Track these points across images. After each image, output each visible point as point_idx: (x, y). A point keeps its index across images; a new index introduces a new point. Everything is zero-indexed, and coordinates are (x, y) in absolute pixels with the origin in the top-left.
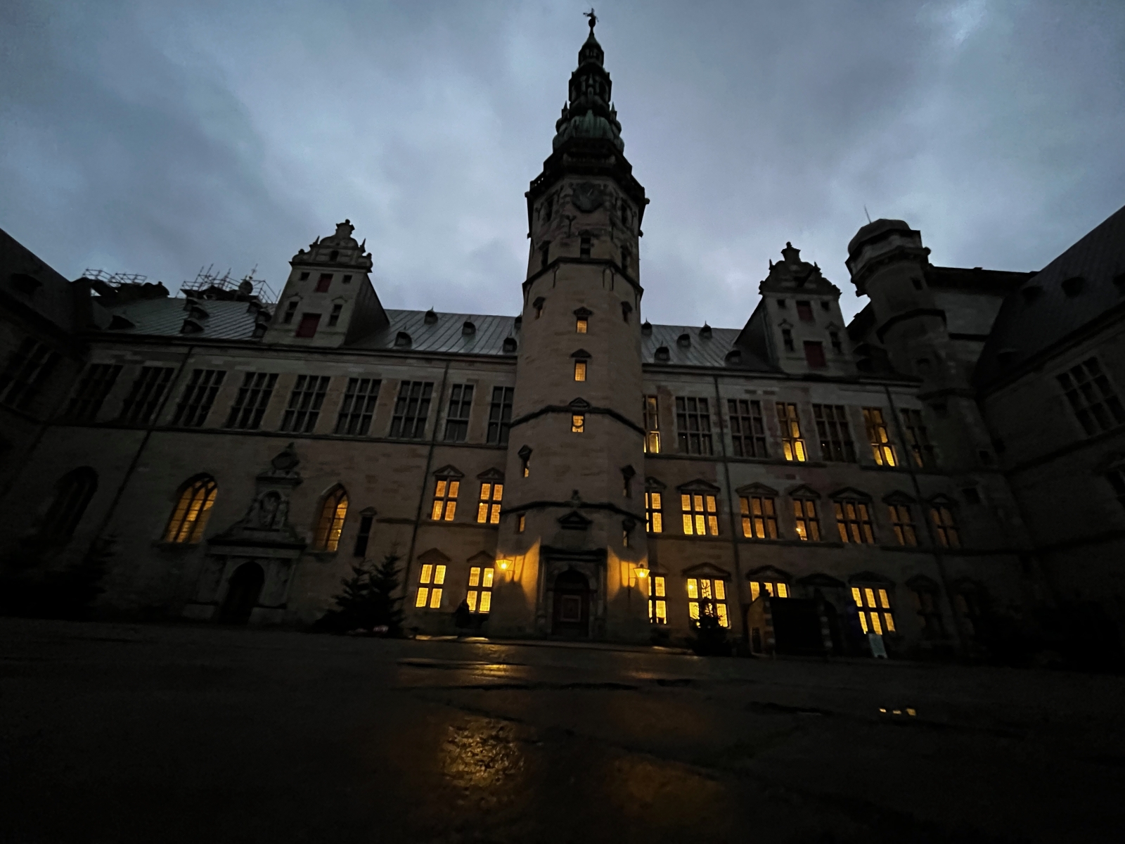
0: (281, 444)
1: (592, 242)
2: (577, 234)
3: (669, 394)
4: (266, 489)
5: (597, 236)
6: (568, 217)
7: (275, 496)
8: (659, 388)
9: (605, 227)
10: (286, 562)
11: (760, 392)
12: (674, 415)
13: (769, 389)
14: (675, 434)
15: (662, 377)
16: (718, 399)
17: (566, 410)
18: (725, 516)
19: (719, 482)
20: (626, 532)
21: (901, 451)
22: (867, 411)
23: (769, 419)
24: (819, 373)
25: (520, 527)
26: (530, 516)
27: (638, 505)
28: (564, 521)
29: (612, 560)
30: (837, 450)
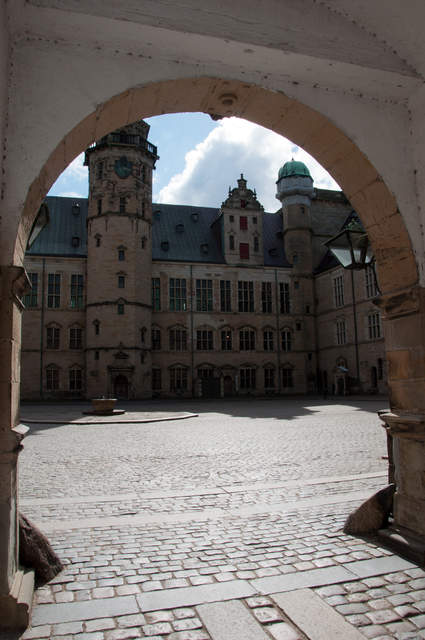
1: (126, 201)
2: (118, 195)
3: (166, 277)
6: (112, 182)
8: (161, 273)
9: (133, 190)
11: (213, 275)
12: (168, 289)
13: (218, 273)
14: (168, 300)
15: (164, 266)
16: (192, 280)
17: (115, 303)
18: (189, 341)
19: (189, 326)
20: (143, 358)
21: (275, 305)
22: (264, 284)
23: (216, 290)
24: (245, 262)
25: (97, 357)
26: (101, 353)
27: (148, 344)
28: (117, 356)
29: (136, 371)
30: (246, 306)
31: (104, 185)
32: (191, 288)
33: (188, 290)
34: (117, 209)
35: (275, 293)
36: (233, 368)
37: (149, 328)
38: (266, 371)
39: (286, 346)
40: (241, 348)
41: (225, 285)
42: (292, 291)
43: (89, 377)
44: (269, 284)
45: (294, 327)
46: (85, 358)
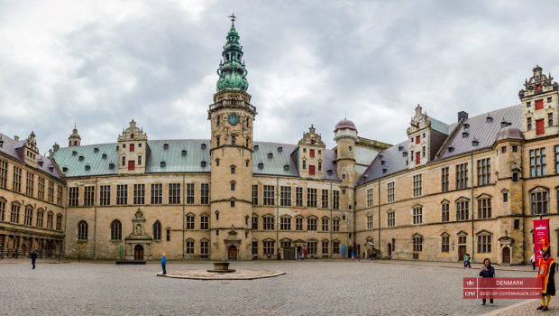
0: (136, 209)
1: (236, 138)
2: (230, 135)
3: (261, 184)
4: (136, 224)
5: (238, 136)
6: (227, 128)
7: (139, 225)
8: (258, 182)
9: (240, 131)
10: (148, 244)
11: (291, 184)
12: (263, 192)
13: (295, 183)
14: (262, 199)
15: (260, 178)
16: (277, 186)
17: (229, 201)
18: (275, 225)
19: (275, 214)
20: (246, 234)
21: (330, 204)
22: (323, 191)
23: (293, 193)
24: (312, 177)
25: (217, 234)
26: (220, 231)
27: (250, 226)
28: (230, 233)
29: (242, 242)
30: (312, 203)
31: (221, 129)
32: (277, 191)
33: (275, 193)
34: (230, 143)
35: (330, 197)
36: (303, 242)
37: (250, 216)
38: (323, 244)
39: (336, 229)
40: (308, 229)
41: (299, 190)
42: (341, 196)
43: (212, 246)
44: (327, 191)
45: (341, 218)
46: (210, 235)
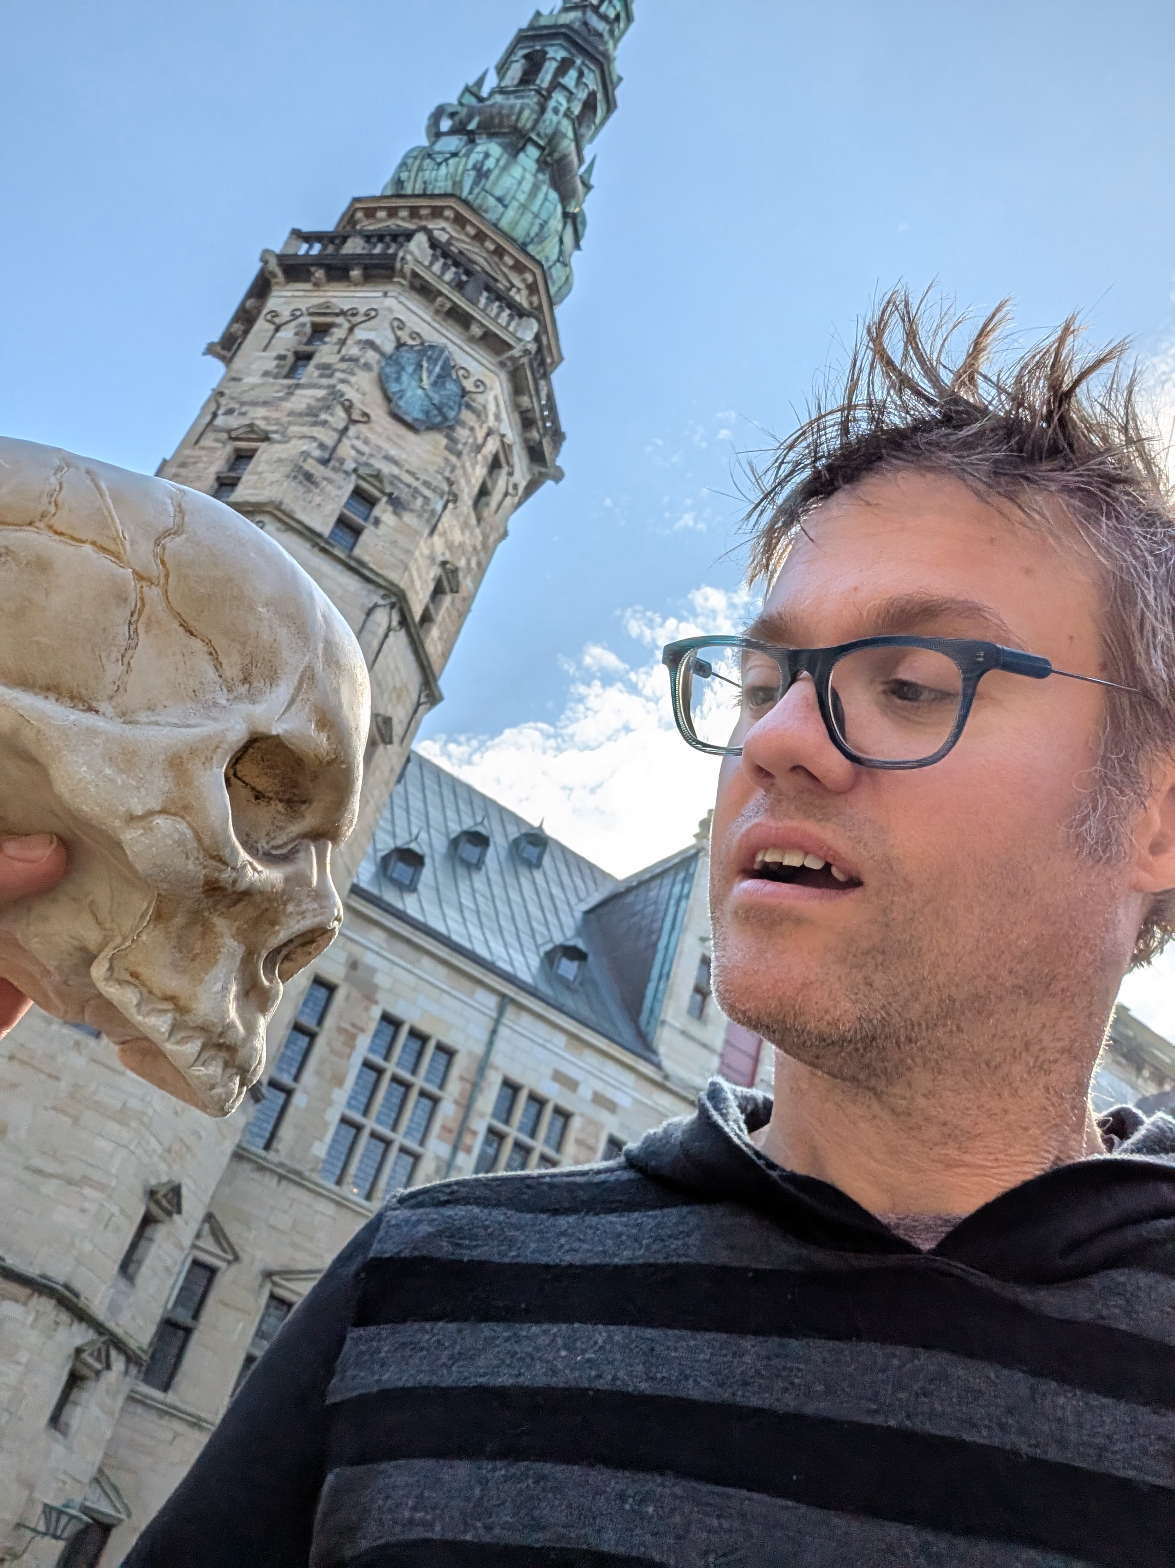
1: (377, 512)
2: (350, 465)
3: (369, 993)
5: (397, 504)
6: (348, 408)
8: (354, 965)
9: (427, 492)
11: (585, 1092)
12: (356, 1062)
13: (610, 1093)
14: (333, 1117)
15: (377, 937)
16: (483, 1066)
27: (140, 1316)
32: (467, 1106)
33: (448, 1110)
34: (321, 519)
37: (191, 1207)
